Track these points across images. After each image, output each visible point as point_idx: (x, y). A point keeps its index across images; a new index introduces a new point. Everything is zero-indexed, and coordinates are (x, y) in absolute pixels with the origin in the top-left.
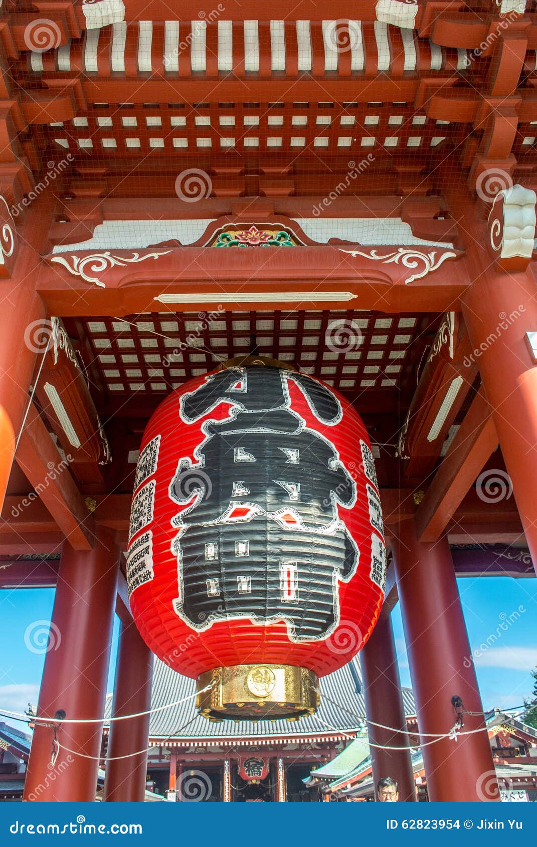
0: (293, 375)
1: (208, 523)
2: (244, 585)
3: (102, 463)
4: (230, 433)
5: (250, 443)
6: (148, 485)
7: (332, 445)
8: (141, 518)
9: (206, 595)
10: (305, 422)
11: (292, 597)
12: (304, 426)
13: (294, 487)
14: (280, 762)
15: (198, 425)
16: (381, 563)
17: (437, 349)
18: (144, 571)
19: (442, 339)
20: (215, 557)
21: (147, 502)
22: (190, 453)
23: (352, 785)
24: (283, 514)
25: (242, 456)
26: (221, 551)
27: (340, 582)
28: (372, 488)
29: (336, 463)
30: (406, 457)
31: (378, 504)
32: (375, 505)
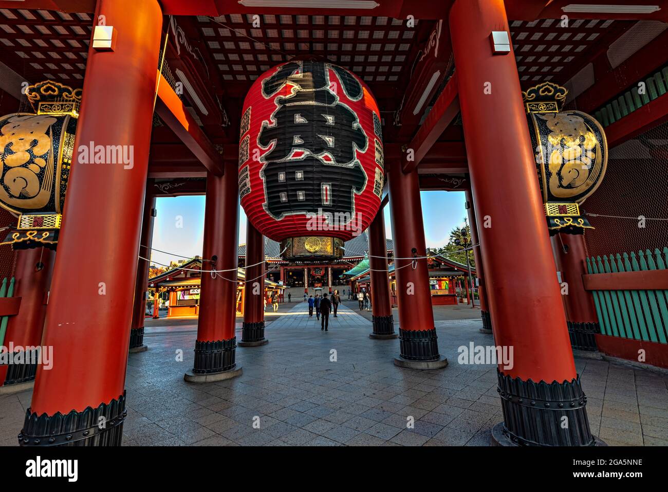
0: (333, 66)
1: (279, 160)
2: (301, 196)
3: (224, 125)
4: (292, 104)
5: (304, 111)
6: (245, 138)
7: (355, 114)
8: (243, 158)
9: (280, 201)
10: (338, 98)
11: (328, 203)
12: (338, 101)
13: (331, 139)
14: (330, 269)
15: (272, 100)
16: (380, 184)
17: (427, 52)
18: (246, 187)
19: (431, 43)
20: (284, 180)
21: (245, 148)
22: (268, 118)
23: (361, 278)
24: (323, 156)
25: (299, 119)
26: (288, 177)
27: (355, 195)
28: (378, 141)
29: (356, 125)
30: (399, 125)
31: (381, 150)
32: (379, 151)
